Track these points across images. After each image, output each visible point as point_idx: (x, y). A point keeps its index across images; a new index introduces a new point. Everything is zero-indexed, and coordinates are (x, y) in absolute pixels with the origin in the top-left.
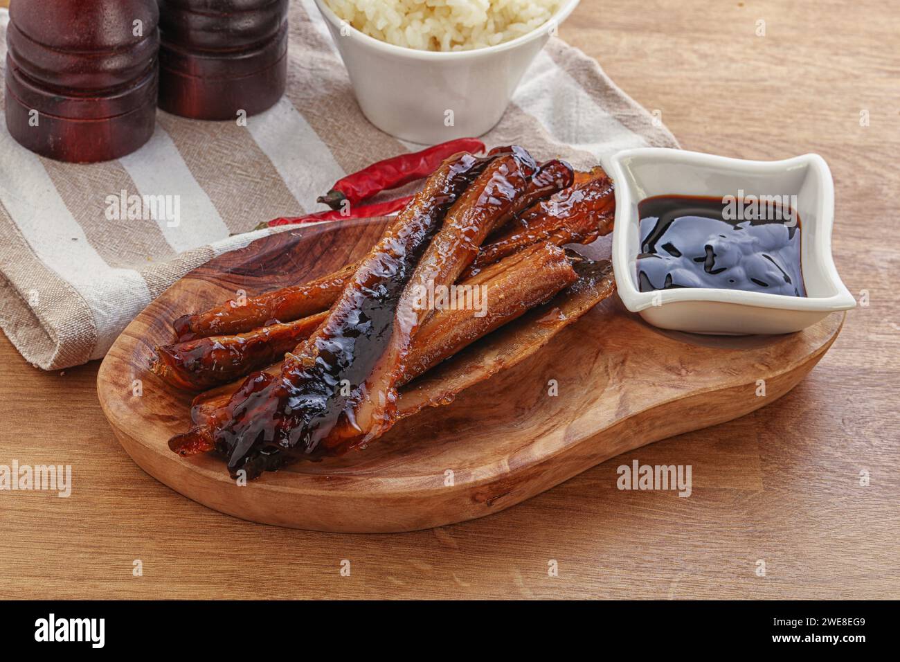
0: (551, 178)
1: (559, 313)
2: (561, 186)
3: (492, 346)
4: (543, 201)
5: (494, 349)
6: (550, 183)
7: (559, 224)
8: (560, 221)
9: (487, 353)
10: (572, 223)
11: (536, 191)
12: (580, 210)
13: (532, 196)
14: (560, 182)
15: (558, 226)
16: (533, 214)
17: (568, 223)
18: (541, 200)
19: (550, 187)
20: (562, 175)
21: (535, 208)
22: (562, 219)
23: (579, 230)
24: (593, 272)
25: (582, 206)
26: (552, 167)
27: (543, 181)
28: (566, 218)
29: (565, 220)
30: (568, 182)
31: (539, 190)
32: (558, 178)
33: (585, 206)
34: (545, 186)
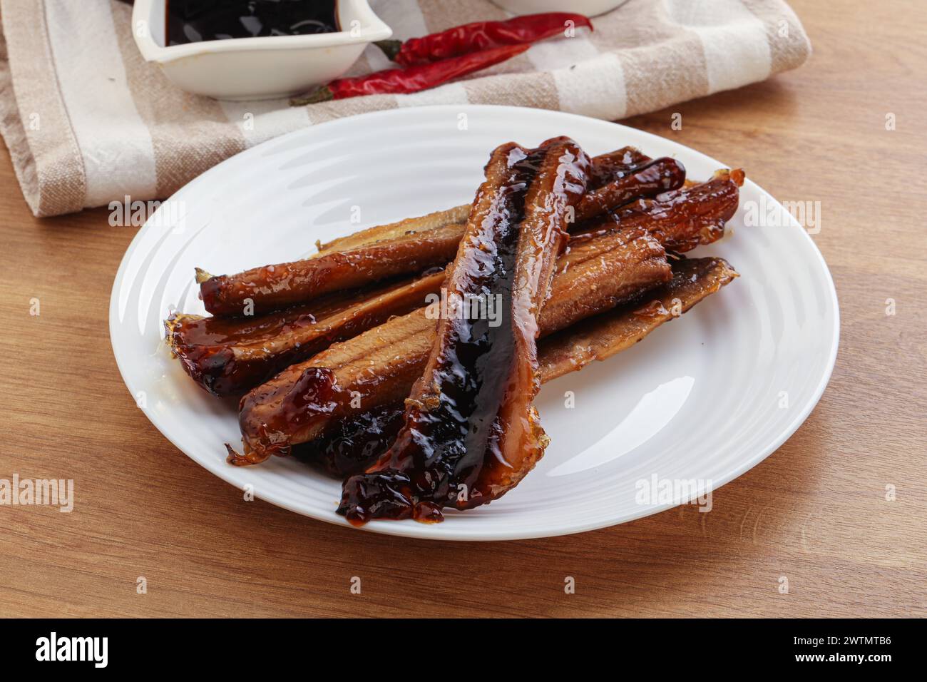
0: (657, 176)
1: (658, 305)
2: (667, 187)
3: (582, 335)
4: (644, 199)
5: (584, 338)
6: (656, 181)
7: (654, 225)
8: (654, 222)
9: (576, 341)
10: (669, 227)
11: (637, 187)
12: (681, 213)
13: (630, 191)
14: (666, 181)
15: (652, 227)
16: (628, 211)
17: (664, 226)
18: (641, 198)
19: (656, 185)
20: (670, 175)
21: (632, 205)
22: (658, 221)
23: (677, 235)
24: (695, 268)
25: (683, 208)
26: (662, 164)
27: (647, 177)
28: (662, 219)
29: (661, 222)
30: (676, 183)
31: (641, 186)
32: (665, 177)
33: (686, 209)
34: (648, 182)
